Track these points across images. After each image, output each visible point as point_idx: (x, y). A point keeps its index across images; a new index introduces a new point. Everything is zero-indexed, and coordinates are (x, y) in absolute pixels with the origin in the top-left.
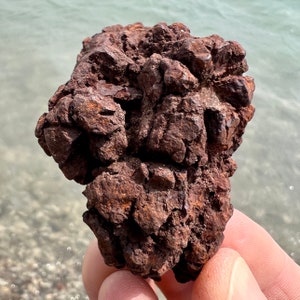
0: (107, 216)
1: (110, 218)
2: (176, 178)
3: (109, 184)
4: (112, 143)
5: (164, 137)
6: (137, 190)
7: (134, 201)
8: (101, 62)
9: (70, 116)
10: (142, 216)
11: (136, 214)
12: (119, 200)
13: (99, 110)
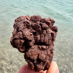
0: (33, 59)
1: (34, 59)
2: (46, 48)
3: (32, 51)
4: (32, 42)
5: (44, 39)
6: (39, 51)
7: (39, 54)
8: (26, 23)
9: (23, 36)
10: (41, 57)
11: (39, 57)
12: (35, 55)
13: (30, 34)
